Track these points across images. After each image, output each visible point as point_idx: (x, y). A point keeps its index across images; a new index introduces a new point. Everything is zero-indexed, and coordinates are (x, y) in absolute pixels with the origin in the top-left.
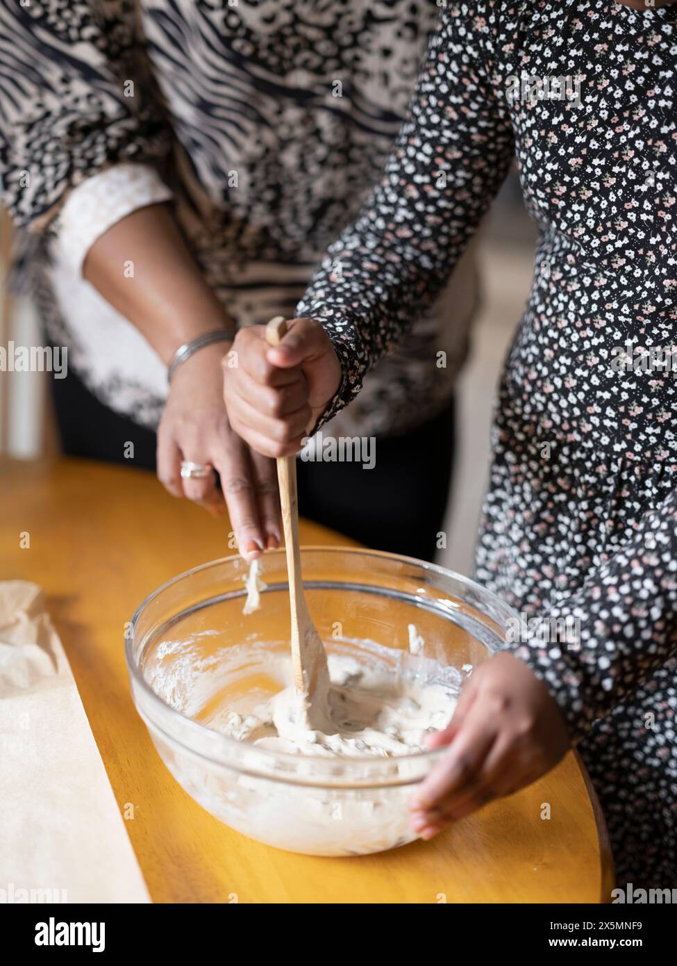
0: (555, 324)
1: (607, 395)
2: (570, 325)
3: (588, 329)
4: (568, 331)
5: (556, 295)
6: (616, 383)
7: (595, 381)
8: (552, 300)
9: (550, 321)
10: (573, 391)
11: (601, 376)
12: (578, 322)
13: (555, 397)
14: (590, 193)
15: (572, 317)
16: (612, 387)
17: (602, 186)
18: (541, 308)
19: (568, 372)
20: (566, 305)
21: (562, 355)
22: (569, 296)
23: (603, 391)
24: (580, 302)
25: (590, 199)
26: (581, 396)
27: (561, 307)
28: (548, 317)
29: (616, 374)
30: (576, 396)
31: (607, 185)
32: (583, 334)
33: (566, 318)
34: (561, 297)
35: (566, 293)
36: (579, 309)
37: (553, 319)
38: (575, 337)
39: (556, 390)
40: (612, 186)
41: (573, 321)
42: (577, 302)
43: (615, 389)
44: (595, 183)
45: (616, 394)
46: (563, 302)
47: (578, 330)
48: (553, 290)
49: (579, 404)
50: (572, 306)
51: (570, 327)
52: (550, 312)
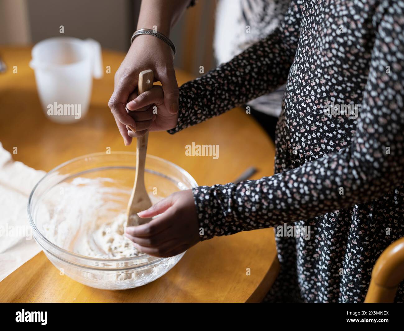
0: (305, 100)
1: (331, 135)
2: (312, 102)
3: (321, 105)
4: (311, 104)
5: (305, 86)
6: (335, 130)
7: (325, 128)
8: (303, 89)
9: (303, 99)
10: (324, 85)
11: (328, 126)
12: (316, 101)
13: (316, 87)
14: (304, 130)
15: (313, 98)
16: (334, 131)
17: (310, 129)
18: (298, 92)
19: (312, 123)
20: (310, 92)
21: (318, 68)
22: (311, 88)
23: (329, 133)
24: (317, 92)
25: (304, 133)
26: (319, 134)
27: (307, 93)
28: (301, 97)
29: (336, 126)
30: (325, 87)
31: (312, 129)
32: (319, 107)
33: (310, 98)
34: (308, 87)
35: (310, 86)
36: (317, 95)
37: (304, 98)
38: (315, 108)
39: (316, 84)
40: (314, 130)
41: (313, 100)
42: (315, 91)
43: (335, 133)
44: (308, 126)
45: (335, 135)
46: (308, 90)
47: (316, 105)
48: (304, 84)
49: (317, 138)
50: (313, 93)
51: (312, 103)
52: (302, 94)
